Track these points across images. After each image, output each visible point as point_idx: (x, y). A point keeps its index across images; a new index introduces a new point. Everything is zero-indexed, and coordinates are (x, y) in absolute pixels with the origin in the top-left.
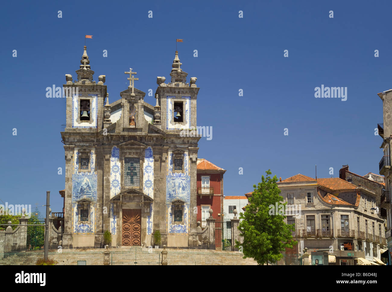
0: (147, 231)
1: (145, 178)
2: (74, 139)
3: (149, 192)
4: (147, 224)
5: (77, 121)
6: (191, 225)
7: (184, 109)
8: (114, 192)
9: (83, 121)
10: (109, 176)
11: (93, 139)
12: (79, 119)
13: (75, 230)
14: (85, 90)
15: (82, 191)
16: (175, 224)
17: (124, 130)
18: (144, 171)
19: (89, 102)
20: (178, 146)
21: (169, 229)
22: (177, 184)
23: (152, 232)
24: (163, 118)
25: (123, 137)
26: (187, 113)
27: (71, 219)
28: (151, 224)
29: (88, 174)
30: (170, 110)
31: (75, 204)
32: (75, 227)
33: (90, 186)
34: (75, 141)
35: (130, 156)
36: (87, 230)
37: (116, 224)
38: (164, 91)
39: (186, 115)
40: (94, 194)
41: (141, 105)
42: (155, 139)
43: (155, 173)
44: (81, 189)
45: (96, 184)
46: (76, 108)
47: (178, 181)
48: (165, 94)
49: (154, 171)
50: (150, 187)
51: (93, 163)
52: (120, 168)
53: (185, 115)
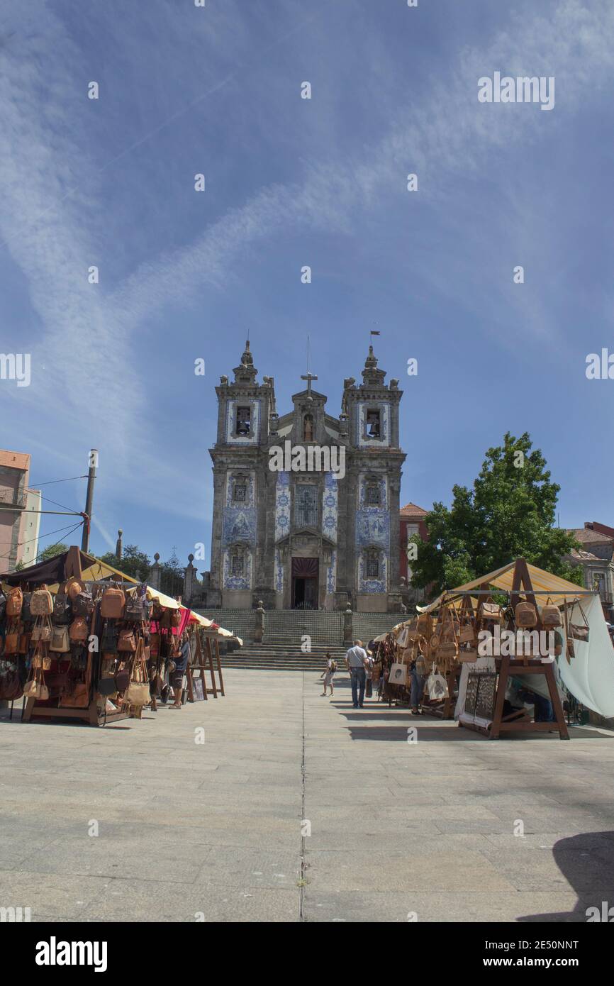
0: (327, 589)
1: (326, 514)
2: (227, 459)
3: (331, 532)
4: (328, 579)
5: (232, 435)
6: (391, 581)
7: (381, 420)
8: (281, 531)
9: (240, 435)
10: (274, 510)
11: (252, 459)
12: (235, 433)
13: (224, 586)
14: (244, 394)
15: (236, 530)
16: (369, 580)
18: (324, 504)
19: (249, 410)
20: (372, 470)
21: (359, 586)
22: (371, 523)
23: (335, 590)
26: (386, 425)
27: (219, 570)
28: (332, 579)
29: (245, 507)
30: (362, 420)
31: (225, 549)
32: (224, 580)
33: (248, 524)
34: (228, 462)
35: (304, 483)
36: (242, 585)
37: (282, 578)
38: (353, 395)
39: (385, 428)
40: (252, 534)
41: (321, 412)
43: (339, 507)
44: (235, 528)
45: (255, 522)
46: (231, 418)
47: (372, 519)
48: (355, 399)
49: (339, 503)
50: (332, 526)
51: (252, 492)
52: (289, 499)
53: (383, 428)
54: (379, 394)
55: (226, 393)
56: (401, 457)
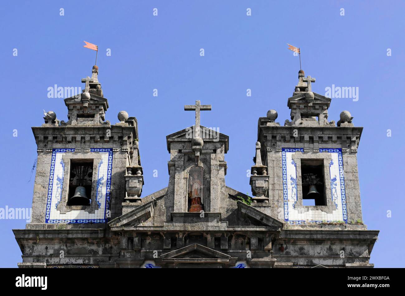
2: (47, 248)
5: (59, 209)
7: (326, 177)
9: (74, 207)
11: (94, 247)
12: (65, 203)
14: (83, 141)
17: (174, 219)
19: (92, 166)
20: (316, 261)
24: (274, 197)
25: (172, 235)
26: (336, 185)
30: (292, 179)
34: (49, 254)
38: (274, 137)
39: (334, 190)
41: (219, 163)
42: (254, 241)
46: (58, 179)
48: (279, 143)
53: (331, 189)
54: (319, 134)
55: (50, 138)
56: (368, 237)
